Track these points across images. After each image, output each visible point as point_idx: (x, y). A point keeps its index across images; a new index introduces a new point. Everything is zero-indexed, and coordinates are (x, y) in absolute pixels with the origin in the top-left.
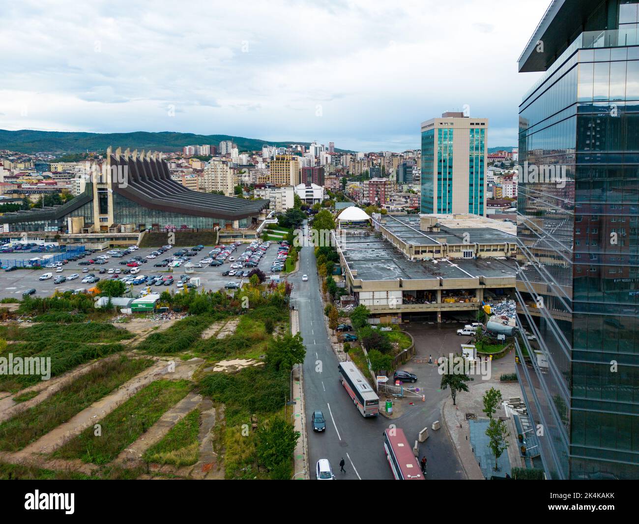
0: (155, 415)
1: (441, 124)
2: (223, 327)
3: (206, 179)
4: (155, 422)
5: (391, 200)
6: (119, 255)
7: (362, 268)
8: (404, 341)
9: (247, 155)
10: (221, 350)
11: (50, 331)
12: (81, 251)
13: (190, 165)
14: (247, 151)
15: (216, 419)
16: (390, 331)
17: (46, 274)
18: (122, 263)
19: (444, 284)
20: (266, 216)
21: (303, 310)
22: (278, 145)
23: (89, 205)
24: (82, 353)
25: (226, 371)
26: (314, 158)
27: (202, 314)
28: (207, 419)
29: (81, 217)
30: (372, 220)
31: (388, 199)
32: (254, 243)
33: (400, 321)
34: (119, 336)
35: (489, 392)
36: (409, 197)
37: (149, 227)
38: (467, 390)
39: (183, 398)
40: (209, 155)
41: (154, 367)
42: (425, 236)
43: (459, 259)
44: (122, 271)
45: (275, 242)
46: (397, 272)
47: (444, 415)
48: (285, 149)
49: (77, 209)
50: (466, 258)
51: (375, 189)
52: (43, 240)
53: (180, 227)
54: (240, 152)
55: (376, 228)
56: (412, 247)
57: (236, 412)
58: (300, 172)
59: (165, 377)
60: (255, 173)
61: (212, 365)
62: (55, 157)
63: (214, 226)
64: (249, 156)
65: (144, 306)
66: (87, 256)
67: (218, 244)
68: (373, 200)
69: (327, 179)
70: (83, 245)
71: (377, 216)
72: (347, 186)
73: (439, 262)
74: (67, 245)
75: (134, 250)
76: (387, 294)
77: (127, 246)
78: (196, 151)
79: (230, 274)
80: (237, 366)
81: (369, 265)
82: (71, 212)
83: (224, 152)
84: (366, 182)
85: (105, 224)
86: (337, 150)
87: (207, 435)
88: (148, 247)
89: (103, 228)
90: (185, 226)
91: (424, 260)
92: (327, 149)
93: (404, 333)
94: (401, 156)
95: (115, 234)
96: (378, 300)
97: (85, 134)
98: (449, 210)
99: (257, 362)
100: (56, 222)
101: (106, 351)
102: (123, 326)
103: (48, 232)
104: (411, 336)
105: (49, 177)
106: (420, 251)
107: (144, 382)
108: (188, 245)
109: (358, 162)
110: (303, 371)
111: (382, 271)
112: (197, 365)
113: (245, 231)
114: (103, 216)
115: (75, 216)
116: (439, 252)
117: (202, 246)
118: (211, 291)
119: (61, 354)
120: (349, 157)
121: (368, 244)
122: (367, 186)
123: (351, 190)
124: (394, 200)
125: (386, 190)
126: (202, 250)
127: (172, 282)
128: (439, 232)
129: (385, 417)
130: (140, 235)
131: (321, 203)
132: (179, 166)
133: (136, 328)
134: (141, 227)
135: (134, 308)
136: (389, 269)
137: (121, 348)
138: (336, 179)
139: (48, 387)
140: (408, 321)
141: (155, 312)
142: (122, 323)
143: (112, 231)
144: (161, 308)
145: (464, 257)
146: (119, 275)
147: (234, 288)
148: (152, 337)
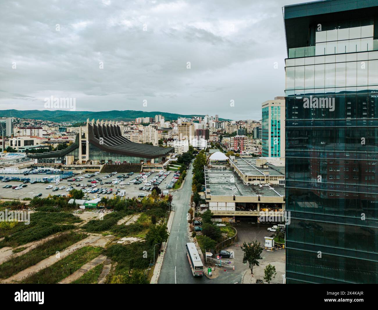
0: (78, 265)
1: (273, 103)
2: (130, 218)
3: (143, 136)
4: (78, 269)
5: (247, 149)
6: (89, 177)
7: (215, 188)
8: (231, 233)
9: (169, 123)
10: (125, 231)
11: (41, 216)
12: (70, 174)
13: (137, 128)
14: (169, 120)
15: (110, 270)
16: (224, 227)
17: (49, 186)
18: (89, 181)
19: (261, 199)
20: (171, 157)
21: (178, 211)
22: (187, 117)
23: (77, 150)
24: (52, 229)
25: (124, 244)
26: (206, 124)
27: (121, 211)
28: (105, 270)
29: (73, 156)
30: (229, 160)
31: (245, 148)
32: (161, 171)
33: (234, 221)
34: (75, 221)
35: (268, 267)
36: (258, 147)
37: (107, 162)
38: (258, 265)
39: (96, 257)
40: (149, 123)
41: (87, 239)
42: (258, 170)
43: (276, 185)
44: (88, 185)
45: (174, 171)
46: (235, 191)
47: (243, 279)
48: (190, 119)
49: (71, 152)
50: (281, 184)
51: (237, 142)
52: (53, 168)
53: (123, 162)
54: (166, 121)
55: (231, 165)
56: (247, 177)
57: (122, 267)
58: (195, 132)
59: (90, 245)
60: (171, 132)
61: (117, 240)
62: (71, 124)
63: (141, 162)
64: (170, 123)
65: (92, 205)
66: (73, 177)
67: (142, 172)
68: (236, 148)
69: (212, 136)
70: (72, 171)
71: (233, 158)
72: (222, 140)
73: (263, 186)
74: (64, 171)
75: (97, 174)
76: (226, 204)
77: (94, 172)
78: (142, 121)
79: (143, 189)
80: (131, 241)
81: (220, 186)
82: (68, 153)
83: (157, 121)
84: (232, 138)
85: (84, 160)
86: (220, 119)
87: (103, 279)
88: (105, 172)
89: (83, 162)
90: (126, 162)
91: (254, 185)
92: (214, 119)
93: (232, 228)
94: (258, 122)
95: (89, 165)
96: (221, 208)
97: (87, 112)
98: (278, 155)
99: (142, 240)
100: (61, 158)
101: (65, 228)
102: (79, 215)
103: (57, 163)
104: (236, 230)
105: (65, 135)
106: (252, 179)
107: (79, 247)
108: (126, 172)
109: (231, 126)
110: (167, 247)
111: (227, 190)
112: (110, 239)
113: (157, 165)
114: (84, 155)
115: (70, 155)
116: (263, 180)
117: (133, 173)
118: (128, 198)
119: (42, 228)
120: (227, 123)
121: (224, 174)
122: (233, 140)
123: (225, 142)
124: (249, 149)
125: (244, 142)
126: (133, 175)
127: (111, 193)
128: (267, 168)
129: (207, 277)
130: (101, 166)
131: (206, 149)
132: (132, 129)
133: (85, 217)
134: (102, 162)
135: (86, 206)
136: (231, 189)
137: (73, 227)
138: (216, 136)
139: (31, 245)
140: (239, 221)
141: (97, 208)
142: (78, 213)
143: (87, 163)
144: (100, 206)
145: (280, 183)
146: (85, 188)
147: (143, 197)
148: (90, 222)
